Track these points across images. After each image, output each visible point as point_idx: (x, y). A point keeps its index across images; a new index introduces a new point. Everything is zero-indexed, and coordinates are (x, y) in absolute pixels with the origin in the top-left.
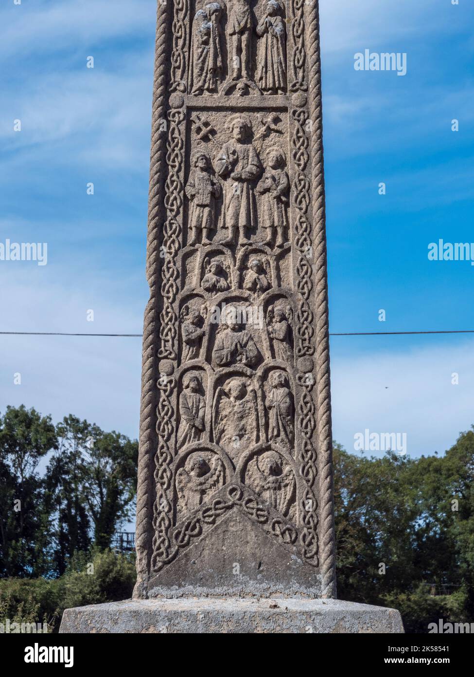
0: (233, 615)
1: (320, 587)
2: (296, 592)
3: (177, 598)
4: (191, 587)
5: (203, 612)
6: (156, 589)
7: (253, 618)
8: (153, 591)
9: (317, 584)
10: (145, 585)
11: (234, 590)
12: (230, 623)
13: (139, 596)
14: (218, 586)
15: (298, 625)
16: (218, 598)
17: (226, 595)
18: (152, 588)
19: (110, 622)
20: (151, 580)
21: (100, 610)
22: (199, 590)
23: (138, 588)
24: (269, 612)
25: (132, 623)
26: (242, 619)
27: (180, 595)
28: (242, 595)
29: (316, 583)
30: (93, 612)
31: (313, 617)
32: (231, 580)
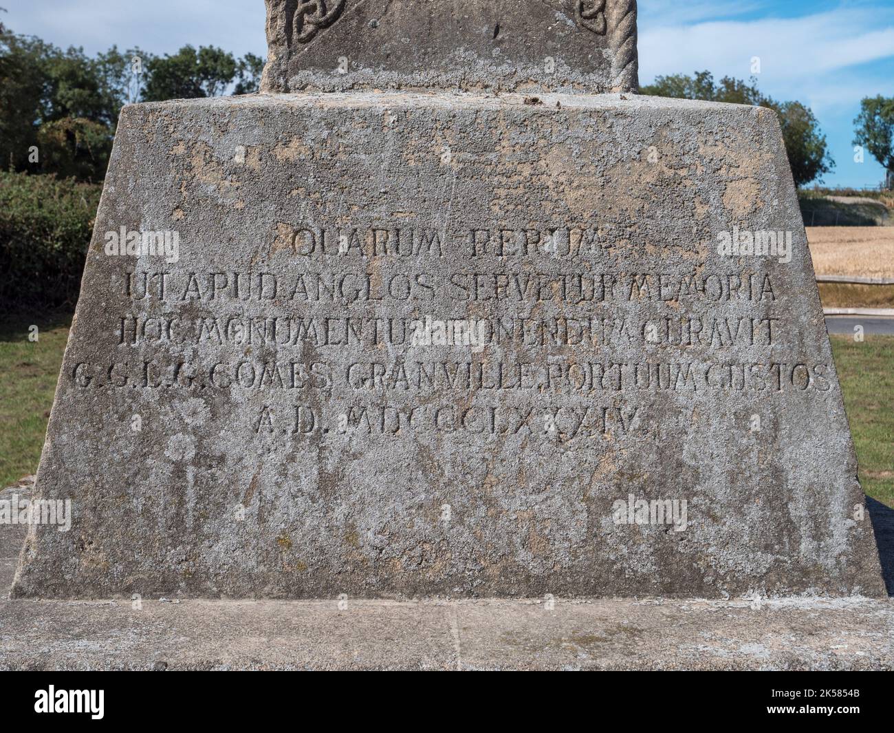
0: (454, 116)
1: (609, 73)
2: (564, 82)
3: (343, 91)
4: (369, 71)
5: (395, 112)
6: (302, 73)
7: (494, 122)
8: (297, 78)
9: (603, 66)
10: (283, 67)
11: (449, 76)
12: (447, 132)
13: (272, 87)
14: (419, 69)
15: (581, 135)
16: (418, 91)
17: (434, 85)
18: (296, 73)
19: (212, 129)
20: (294, 58)
21: (192, 107)
22: (384, 75)
23: (269, 72)
24: (525, 111)
25: (256, 132)
26: (472, 123)
27: (348, 85)
28: (464, 85)
29: (600, 63)
30: (178, 109)
31: (610, 120)
32: (443, 58)
